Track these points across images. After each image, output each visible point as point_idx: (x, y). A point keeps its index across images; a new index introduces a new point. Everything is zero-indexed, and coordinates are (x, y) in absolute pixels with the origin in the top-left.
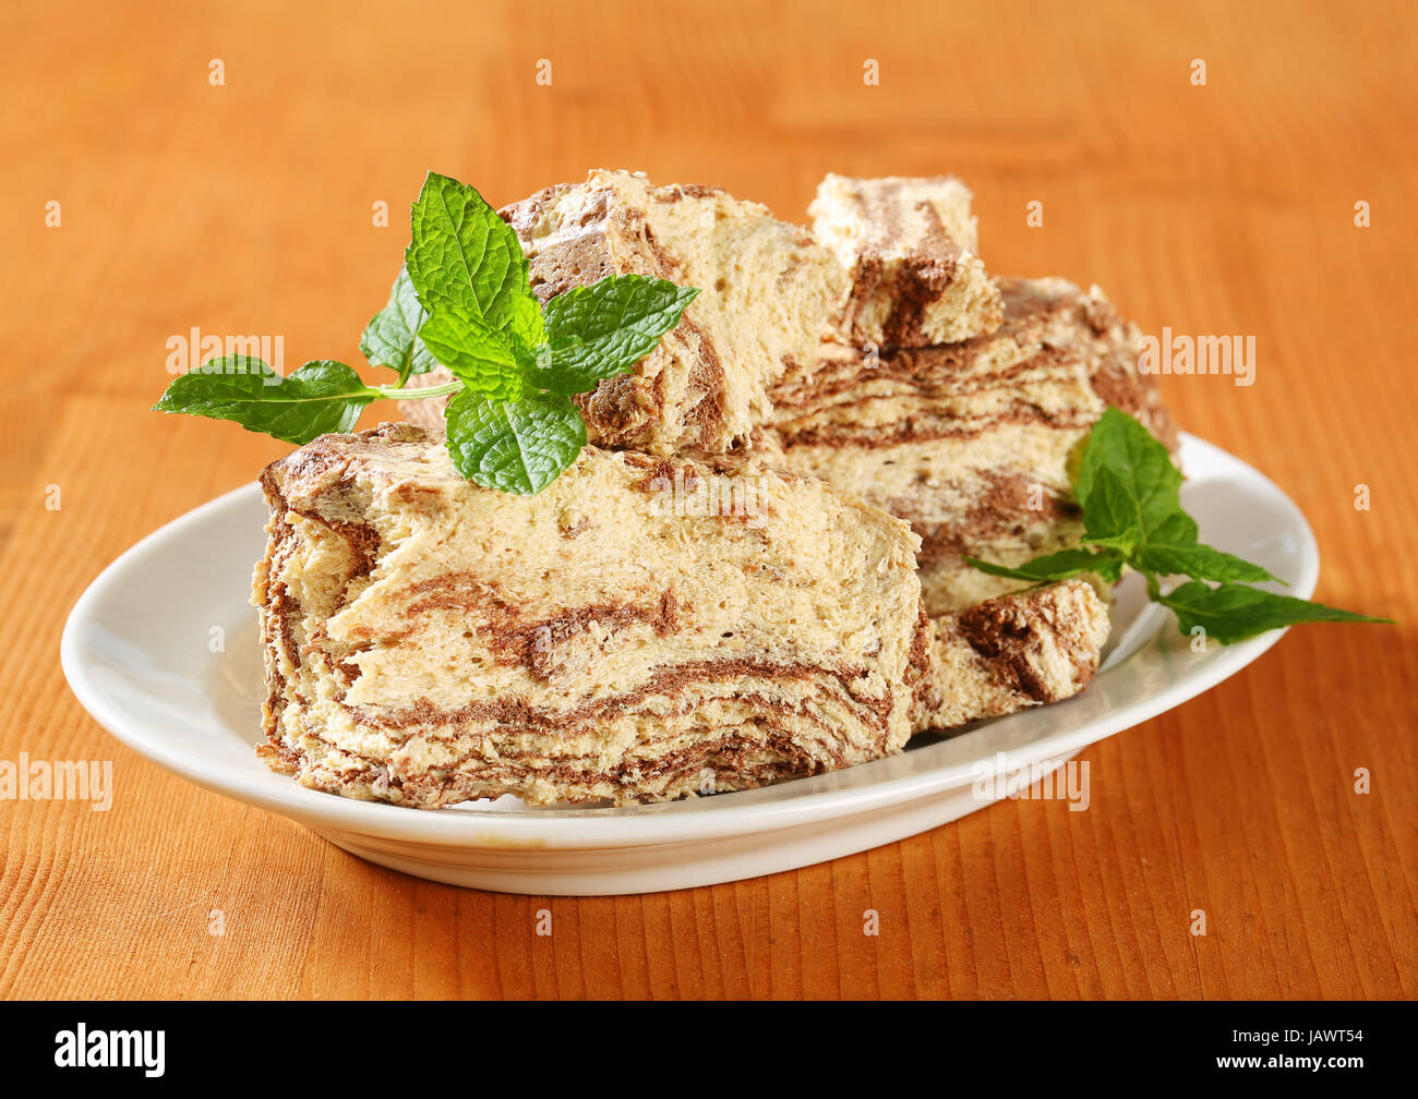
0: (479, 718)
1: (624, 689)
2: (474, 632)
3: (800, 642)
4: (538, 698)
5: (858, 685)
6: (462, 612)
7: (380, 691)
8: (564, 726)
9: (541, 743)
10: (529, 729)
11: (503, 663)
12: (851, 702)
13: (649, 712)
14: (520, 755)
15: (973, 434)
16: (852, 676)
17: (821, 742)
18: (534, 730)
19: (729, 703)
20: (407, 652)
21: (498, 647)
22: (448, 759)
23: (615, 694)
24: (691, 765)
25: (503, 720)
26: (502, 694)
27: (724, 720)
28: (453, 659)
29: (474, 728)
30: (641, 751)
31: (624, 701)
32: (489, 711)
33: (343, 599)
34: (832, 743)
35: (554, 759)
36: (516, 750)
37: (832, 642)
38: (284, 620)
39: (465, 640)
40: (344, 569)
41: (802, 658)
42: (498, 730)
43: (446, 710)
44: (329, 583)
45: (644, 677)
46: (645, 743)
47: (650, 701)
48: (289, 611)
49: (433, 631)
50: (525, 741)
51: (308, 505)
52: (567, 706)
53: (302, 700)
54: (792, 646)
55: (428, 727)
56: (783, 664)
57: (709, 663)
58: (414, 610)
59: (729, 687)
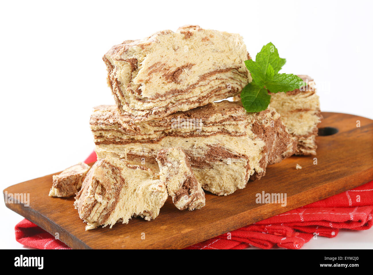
0: (169, 95)
1: (195, 82)
2: (162, 77)
3: (226, 64)
4: (179, 87)
5: (240, 70)
6: (158, 72)
7: (148, 93)
8: (186, 92)
9: (183, 96)
10: (179, 95)
11: (169, 82)
12: (240, 74)
13: (201, 85)
14: (179, 100)
15: (208, 136)
16: (238, 68)
17: (237, 84)
18: (180, 94)
19: (215, 80)
20: (150, 84)
21: (167, 79)
22: (166, 104)
23: (193, 83)
24: (212, 96)
25: (173, 94)
26: (171, 89)
27: (216, 84)
28: (159, 84)
29: (169, 97)
30: (202, 95)
31: (195, 84)
32: (170, 93)
33: (131, 77)
34: (239, 83)
35: (186, 99)
36: (178, 99)
37: (232, 62)
38: (118, 87)
39: (160, 79)
40: (130, 70)
41: (228, 67)
42: (173, 96)
43: (162, 94)
44: (127, 75)
45: (198, 78)
46: (202, 92)
47: (201, 83)
48: (119, 85)
49: (154, 78)
50: (179, 97)
51: (119, 58)
52: (185, 88)
53: (127, 103)
54: (224, 65)
55: (160, 98)
56: (224, 69)
57: (209, 73)
58: (150, 74)
59: (214, 77)
